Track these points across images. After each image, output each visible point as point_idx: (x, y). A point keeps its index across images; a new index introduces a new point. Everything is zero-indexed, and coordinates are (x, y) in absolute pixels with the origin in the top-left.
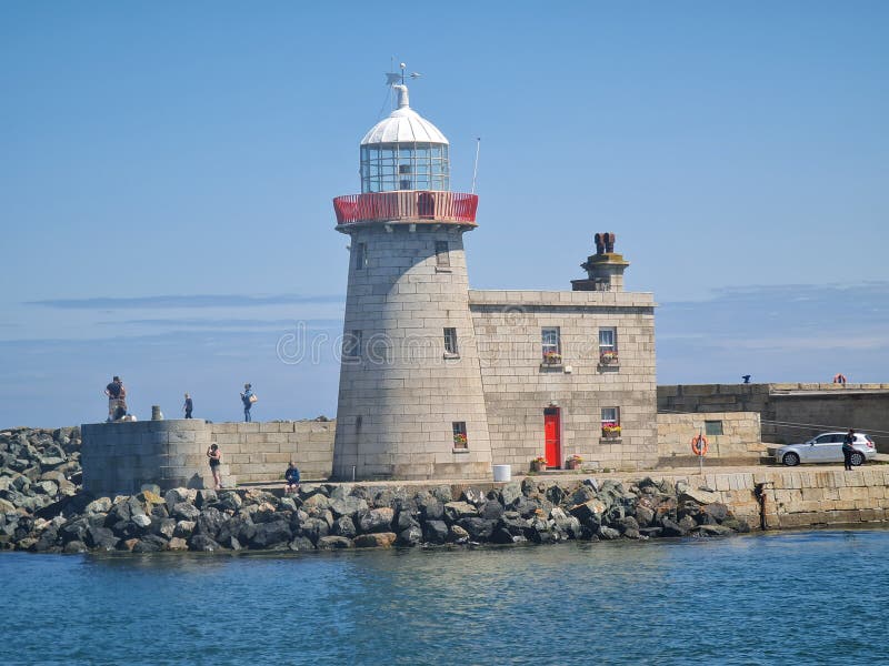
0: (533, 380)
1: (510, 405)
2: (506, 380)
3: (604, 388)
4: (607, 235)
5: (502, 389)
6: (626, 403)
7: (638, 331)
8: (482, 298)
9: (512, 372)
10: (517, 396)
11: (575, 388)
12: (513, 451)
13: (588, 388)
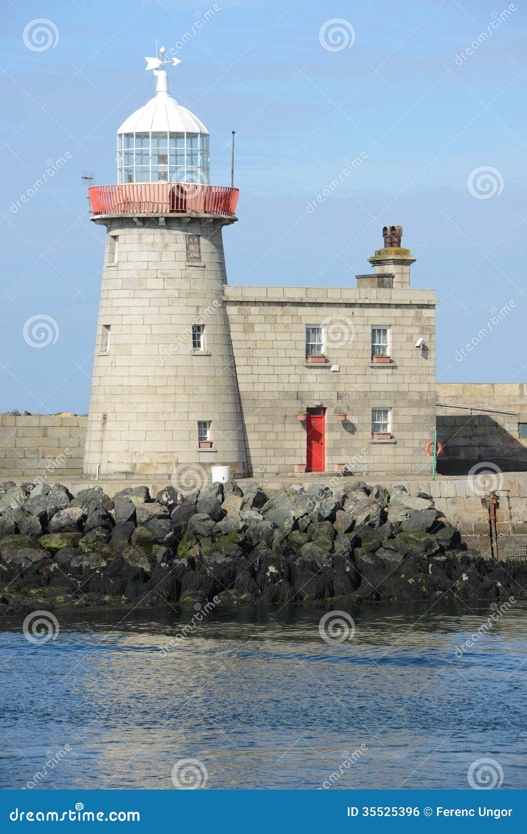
0: (294, 379)
1: (268, 404)
2: (264, 379)
3: (375, 388)
4: (393, 228)
5: (259, 388)
6: (401, 404)
7: (417, 330)
8: (239, 294)
9: (270, 370)
10: (277, 395)
11: (341, 388)
12: (271, 452)
13: (358, 387)
